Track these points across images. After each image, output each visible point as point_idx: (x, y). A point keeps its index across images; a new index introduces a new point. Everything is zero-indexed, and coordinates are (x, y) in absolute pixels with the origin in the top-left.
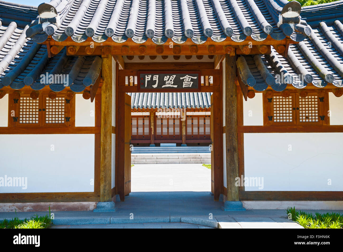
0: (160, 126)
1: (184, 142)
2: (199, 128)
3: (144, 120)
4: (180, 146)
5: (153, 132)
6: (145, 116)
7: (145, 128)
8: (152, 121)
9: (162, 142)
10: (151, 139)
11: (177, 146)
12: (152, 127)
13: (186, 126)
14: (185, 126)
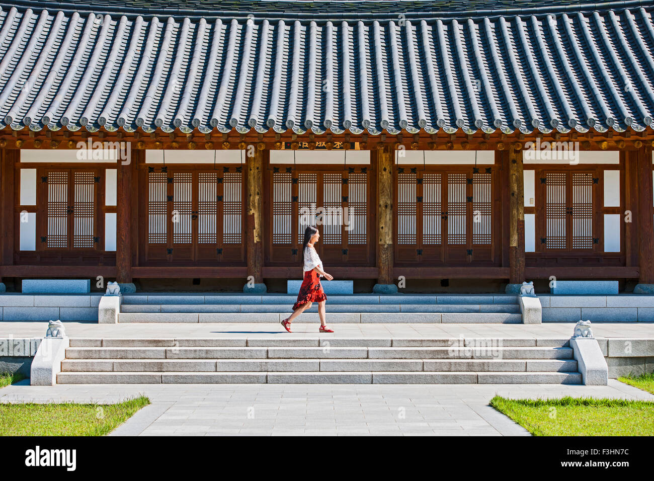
0: (289, 207)
1: (384, 275)
2: (446, 218)
3: (220, 181)
4: (371, 292)
5: (255, 234)
6: (227, 168)
7: (226, 218)
8: (254, 187)
9: (295, 276)
10: (251, 262)
11: (356, 292)
12: (255, 212)
13: (395, 208)
14: (392, 206)
